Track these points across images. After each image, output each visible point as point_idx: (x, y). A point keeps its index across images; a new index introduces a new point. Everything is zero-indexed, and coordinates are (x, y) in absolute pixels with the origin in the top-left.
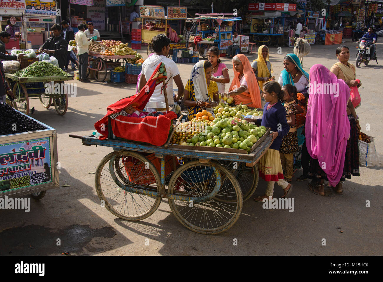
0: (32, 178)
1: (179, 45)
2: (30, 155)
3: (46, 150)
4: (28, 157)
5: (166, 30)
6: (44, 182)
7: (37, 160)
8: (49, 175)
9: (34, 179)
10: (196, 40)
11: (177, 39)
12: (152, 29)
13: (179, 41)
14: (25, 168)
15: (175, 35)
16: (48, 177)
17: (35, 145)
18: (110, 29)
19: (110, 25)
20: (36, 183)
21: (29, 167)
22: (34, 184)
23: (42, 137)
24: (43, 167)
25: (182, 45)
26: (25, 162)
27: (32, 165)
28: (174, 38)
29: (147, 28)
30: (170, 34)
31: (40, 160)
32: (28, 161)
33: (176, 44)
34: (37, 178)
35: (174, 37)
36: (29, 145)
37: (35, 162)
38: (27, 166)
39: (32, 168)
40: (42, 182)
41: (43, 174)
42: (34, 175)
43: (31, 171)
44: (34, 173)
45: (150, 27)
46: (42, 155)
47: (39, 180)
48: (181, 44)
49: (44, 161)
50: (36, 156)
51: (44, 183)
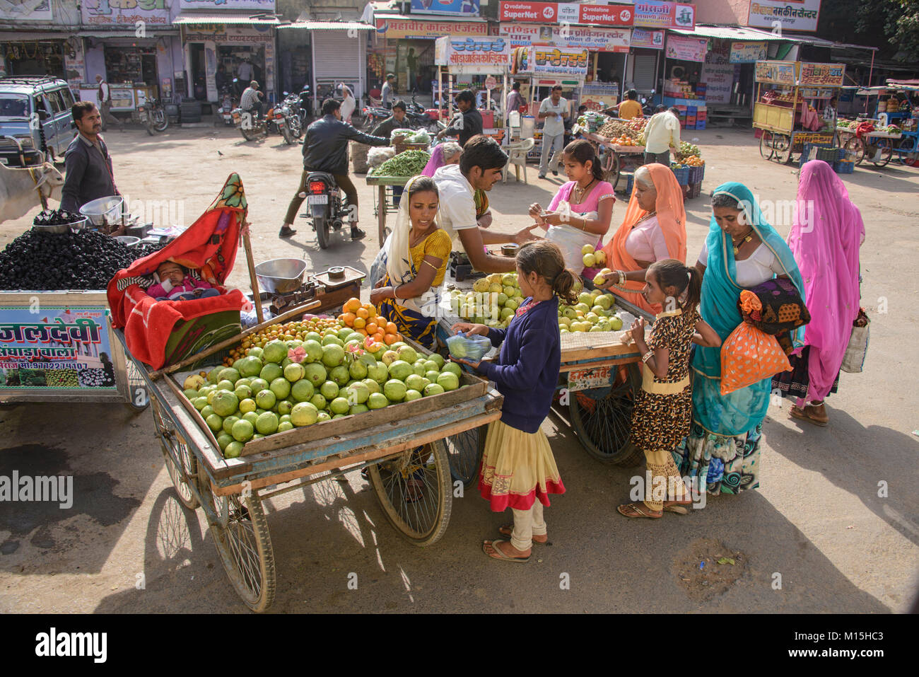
0: (80, 374)
1: (819, 136)
2: (74, 333)
3: (101, 328)
4: (70, 336)
5: (795, 106)
6: (103, 385)
7: (86, 345)
8: (111, 376)
9: (84, 378)
10: (861, 129)
11: (817, 124)
12: (772, 102)
13: (820, 129)
14: (67, 355)
15: (814, 117)
16: (109, 380)
17: (80, 317)
18: (738, 102)
19: (739, 95)
20: (89, 385)
21: (73, 355)
22: (85, 387)
23: (91, 303)
24: (98, 359)
25: (824, 137)
26: (66, 345)
27: (78, 351)
28: (809, 122)
29: (765, 101)
30: (804, 114)
31: (91, 345)
32: (71, 344)
33: (811, 134)
34: (90, 376)
35: (811, 119)
36: (71, 315)
37: (83, 348)
38: (69, 351)
39: (79, 357)
40: (100, 385)
41: (100, 372)
42: (84, 371)
43: (78, 362)
44: (84, 366)
45: (769, 100)
46: (95, 337)
47: (93, 381)
48: (821, 134)
49: (100, 348)
50: (84, 336)
51: (104, 388)
